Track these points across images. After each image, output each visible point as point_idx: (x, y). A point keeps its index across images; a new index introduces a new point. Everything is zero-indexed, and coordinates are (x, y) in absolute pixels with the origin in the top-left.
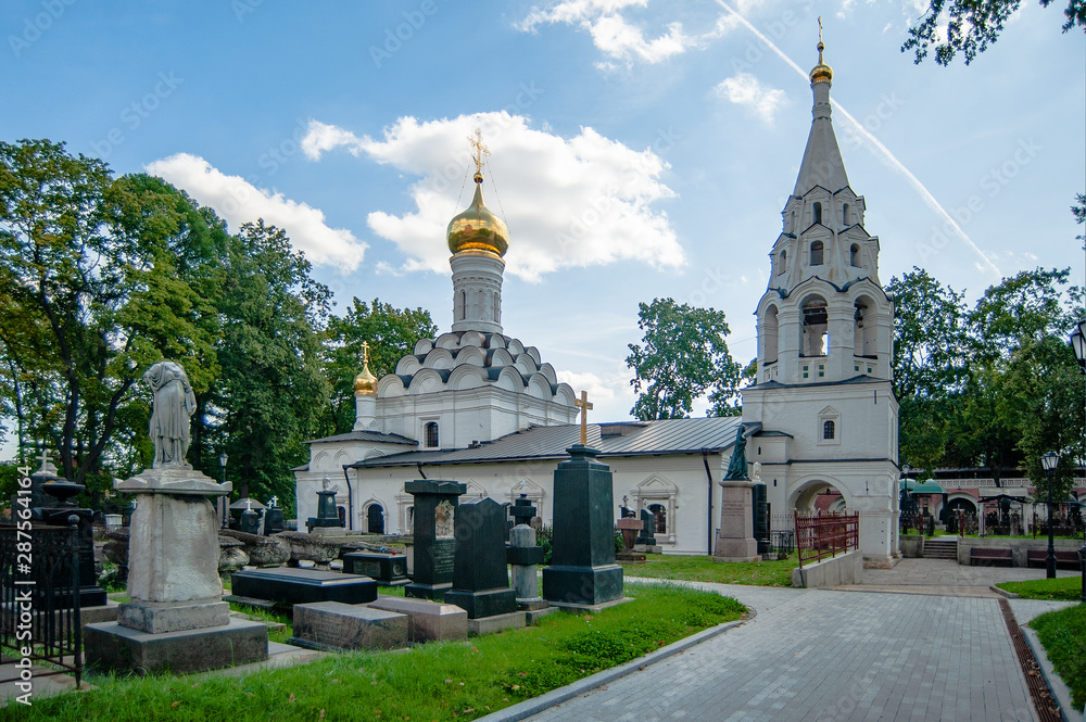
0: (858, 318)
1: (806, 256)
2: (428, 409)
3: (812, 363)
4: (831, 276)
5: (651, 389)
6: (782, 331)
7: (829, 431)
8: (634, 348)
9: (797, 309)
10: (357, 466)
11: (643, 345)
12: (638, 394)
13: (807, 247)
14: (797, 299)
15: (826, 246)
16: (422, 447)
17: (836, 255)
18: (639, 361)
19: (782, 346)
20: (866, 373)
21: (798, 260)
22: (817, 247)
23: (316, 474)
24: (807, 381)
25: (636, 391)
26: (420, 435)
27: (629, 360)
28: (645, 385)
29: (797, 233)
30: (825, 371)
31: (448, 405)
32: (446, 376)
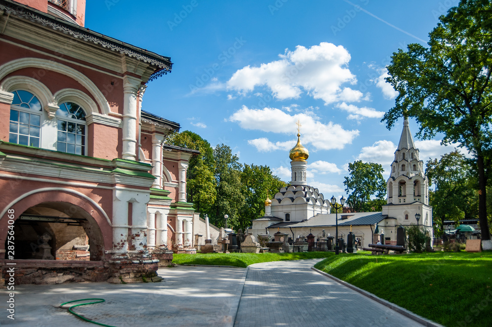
0: (415, 185)
1: (400, 169)
2: (287, 210)
3: (402, 199)
4: (407, 174)
5: (353, 193)
6: (393, 189)
7: (407, 217)
8: (347, 178)
9: (397, 184)
10: (269, 228)
11: (350, 177)
12: (348, 194)
13: (400, 166)
14: (397, 181)
15: (406, 165)
16: (284, 221)
17: (409, 169)
18: (348, 183)
19: (393, 194)
20: (417, 200)
21: (398, 169)
22: (403, 166)
23: (254, 230)
24: (400, 203)
25: (347, 193)
26: (284, 217)
27: (345, 182)
28: (351, 191)
29: (398, 161)
30: (406, 201)
31: (294, 209)
32: (293, 199)
